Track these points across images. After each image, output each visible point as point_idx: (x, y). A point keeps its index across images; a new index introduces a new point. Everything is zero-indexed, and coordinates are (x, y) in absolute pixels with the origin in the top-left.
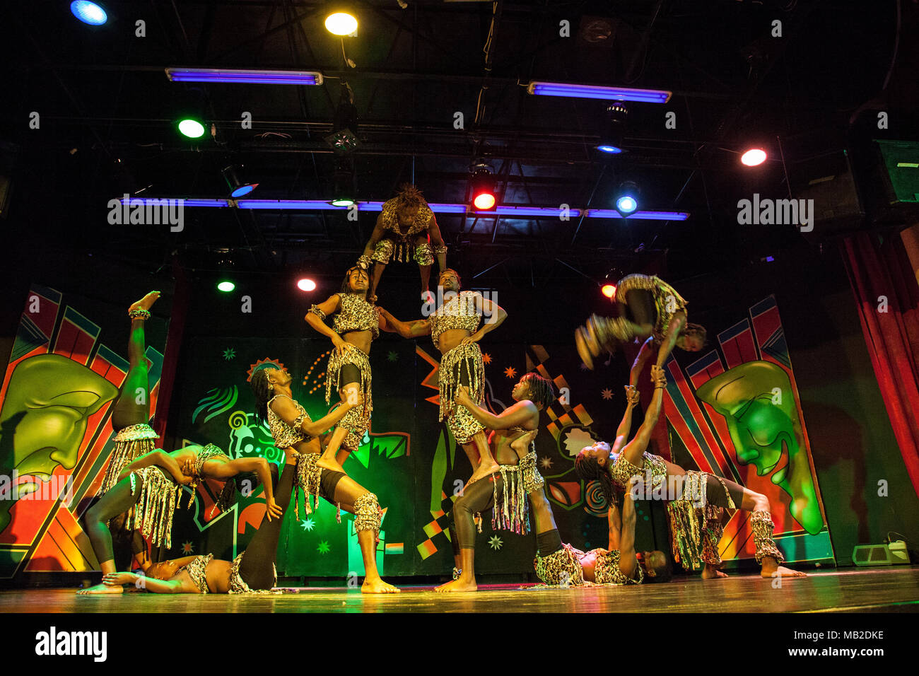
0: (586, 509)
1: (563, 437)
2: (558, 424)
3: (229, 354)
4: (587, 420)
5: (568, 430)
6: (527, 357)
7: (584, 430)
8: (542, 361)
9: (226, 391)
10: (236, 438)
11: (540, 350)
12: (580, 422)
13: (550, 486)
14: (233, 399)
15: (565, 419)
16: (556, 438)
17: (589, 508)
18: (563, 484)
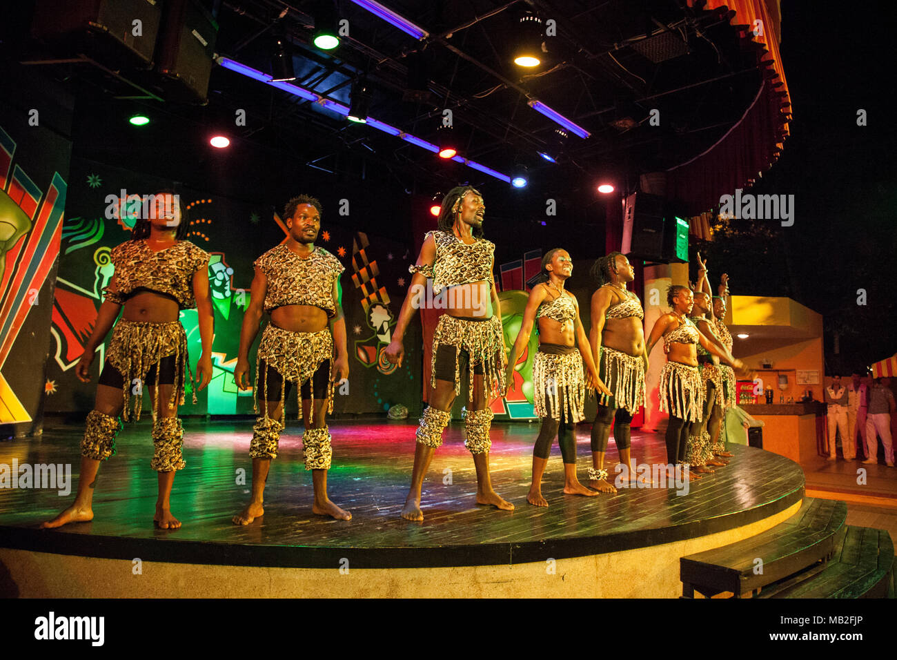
0: (378, 368)
1: (371, 311)
2: (368, 299)
3: (95, 181)
4: (387, 301)
5: (374, 306)
6: (355, 240)
7: (384, 308)
8: (364, 247)
9: (91, 223)
10: (102, 277)
11: (363, 236)
12: (382, 301)
13: (359, 349)
14: (99, 232)
15: (373, 297)
16: (366, 311)
17: (380, 367)
18: (366, 348)
